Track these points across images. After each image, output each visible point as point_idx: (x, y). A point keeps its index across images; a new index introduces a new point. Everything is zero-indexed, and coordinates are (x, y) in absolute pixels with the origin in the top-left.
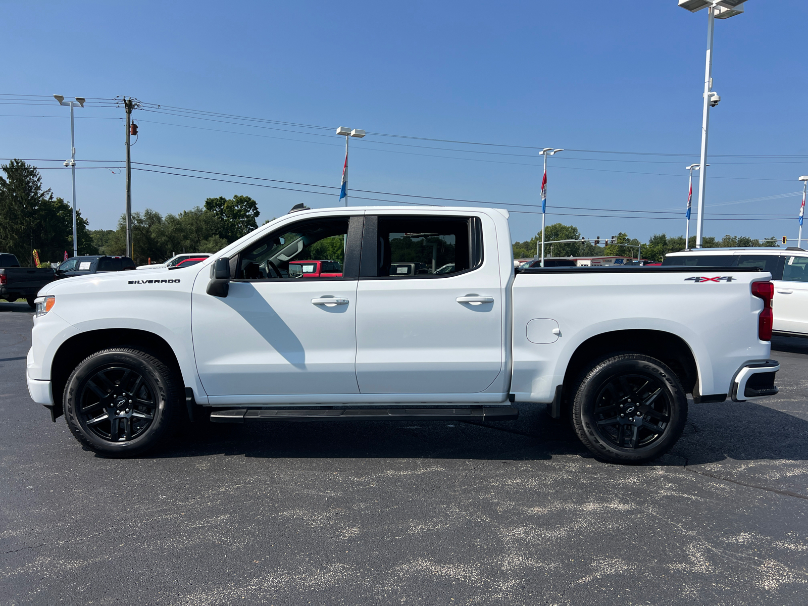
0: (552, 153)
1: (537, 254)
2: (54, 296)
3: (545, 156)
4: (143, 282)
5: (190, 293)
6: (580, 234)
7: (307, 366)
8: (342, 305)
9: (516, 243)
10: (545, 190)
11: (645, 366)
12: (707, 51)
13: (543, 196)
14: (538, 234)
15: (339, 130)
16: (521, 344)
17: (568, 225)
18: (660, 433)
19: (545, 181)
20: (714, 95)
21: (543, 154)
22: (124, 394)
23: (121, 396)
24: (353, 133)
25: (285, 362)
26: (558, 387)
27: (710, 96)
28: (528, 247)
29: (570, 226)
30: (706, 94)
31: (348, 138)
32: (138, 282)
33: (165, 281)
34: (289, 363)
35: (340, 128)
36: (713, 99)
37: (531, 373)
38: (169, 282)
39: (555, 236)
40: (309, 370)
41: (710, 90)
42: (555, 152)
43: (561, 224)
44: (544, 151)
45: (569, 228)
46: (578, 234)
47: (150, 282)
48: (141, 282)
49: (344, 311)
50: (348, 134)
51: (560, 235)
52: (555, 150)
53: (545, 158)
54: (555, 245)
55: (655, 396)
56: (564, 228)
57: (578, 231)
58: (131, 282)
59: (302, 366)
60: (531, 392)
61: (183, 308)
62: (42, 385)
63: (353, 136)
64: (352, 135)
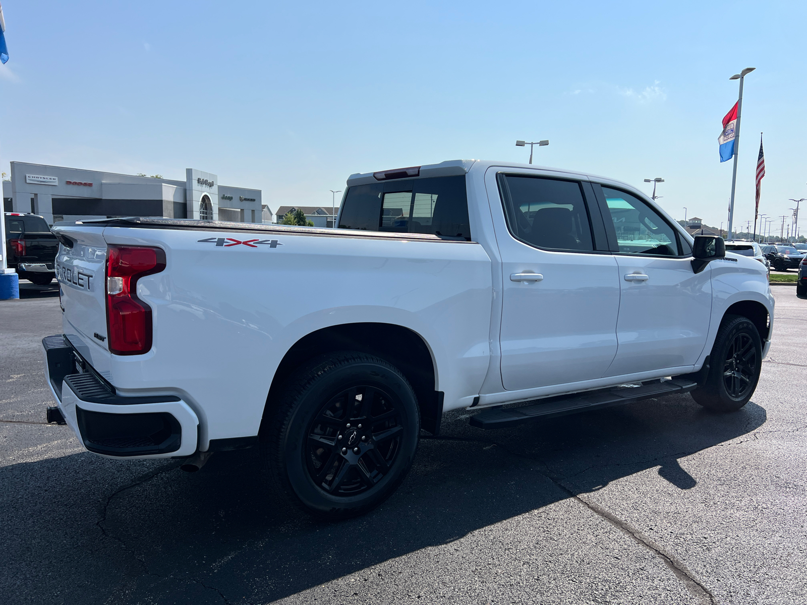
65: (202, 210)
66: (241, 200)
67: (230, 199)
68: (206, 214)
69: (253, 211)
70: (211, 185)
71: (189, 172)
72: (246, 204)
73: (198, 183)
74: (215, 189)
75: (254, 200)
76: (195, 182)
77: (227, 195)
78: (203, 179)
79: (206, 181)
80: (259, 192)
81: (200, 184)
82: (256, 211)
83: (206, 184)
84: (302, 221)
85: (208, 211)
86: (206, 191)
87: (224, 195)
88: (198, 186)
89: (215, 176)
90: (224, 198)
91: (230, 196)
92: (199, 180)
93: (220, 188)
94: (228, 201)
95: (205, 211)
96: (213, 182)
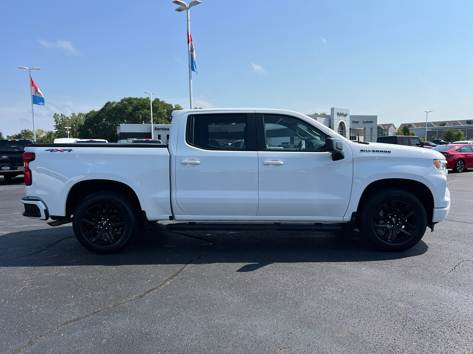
65: (340, 130)
66: (364, 122)
67: (357, 122)
68: (342, 132)
69: (371, 128)
70: (345, 115)
71: (332, 109)
72: (367, 125)
73: (338, 115)
74: (348, 118)
75: (372, 122)
76: (335, 115)
77: (355, 120)
78: (341, 113)
79: (343, 113)
80: (375, 117)
81: (338, 116)
82: (373, 129)
83: (342, 115)
84: (407, 132)
85: (343, 131)
86: (342, 119)
87: (354, 121)
88: (337, 117)
89: (348, 110)
90: (354, 122)
91: (357, 121)
92: (338, 114)
93: (352, 117)
94: (356, 124)
95: (341, 130)
96: (347, 114)
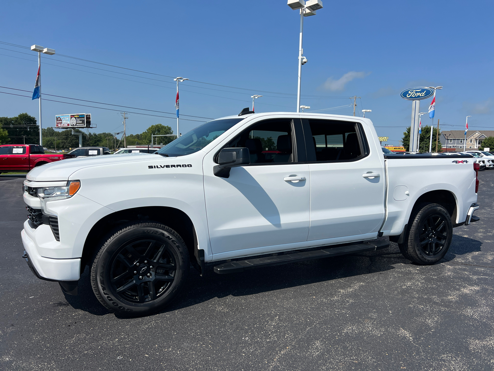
0: (182, 81)
1: (152, 143)
2: (79, 181)
3: (177, 82)
4: (162, 167)
5: (201, 175)
6: (173, 131)
7: (282, 225)
8: (302, 182)
9: (131, 135)
10: (178, 103)
11: (440, 210)
12: (300, 33)
13: (177, 107)
14: (147, 130)
15: (33, 47)
16: (390, 202)
17: (166, 126)
18: (443, 245)
19: (178, 98)
20: (304, 58)
21: (177, 81)
22: (146, 261)
23: (143, 264)
24: (45, 50)
25: (268, 223)
26: (406, 225)
27: (302, 59)
28: (139, 138)
29: (167, 126)
30: (300, 57)
31: (40, 54)
32: (157, 166)
33: (180, 166)
34: (271, 224)
35: (35, 45)
36: (304, 60)
37: (394, 218)
38: (183, 166)
39: (158, 131)
40: (283, 227)
41: (302, 55)
42: (184, 80)
43: (161, 125)
44: (177, 79)
45: (166, 127)
46: (171, 131)
47: (168, 166)
48: (159, 166)
49: (303, 185)
50: (41, 51)
51: (161, 131)
52: (184, 79)
53: (177, 83)
54: (158, 137)
55: (442, 226)
56: (163, 127)
57: (172, 129)
58: (151, 167)
59: (278, 225)
60: (391, 230)
61: (197, 187)
62: (72, 264)
63: (45, 53)
64: (43, 52)
